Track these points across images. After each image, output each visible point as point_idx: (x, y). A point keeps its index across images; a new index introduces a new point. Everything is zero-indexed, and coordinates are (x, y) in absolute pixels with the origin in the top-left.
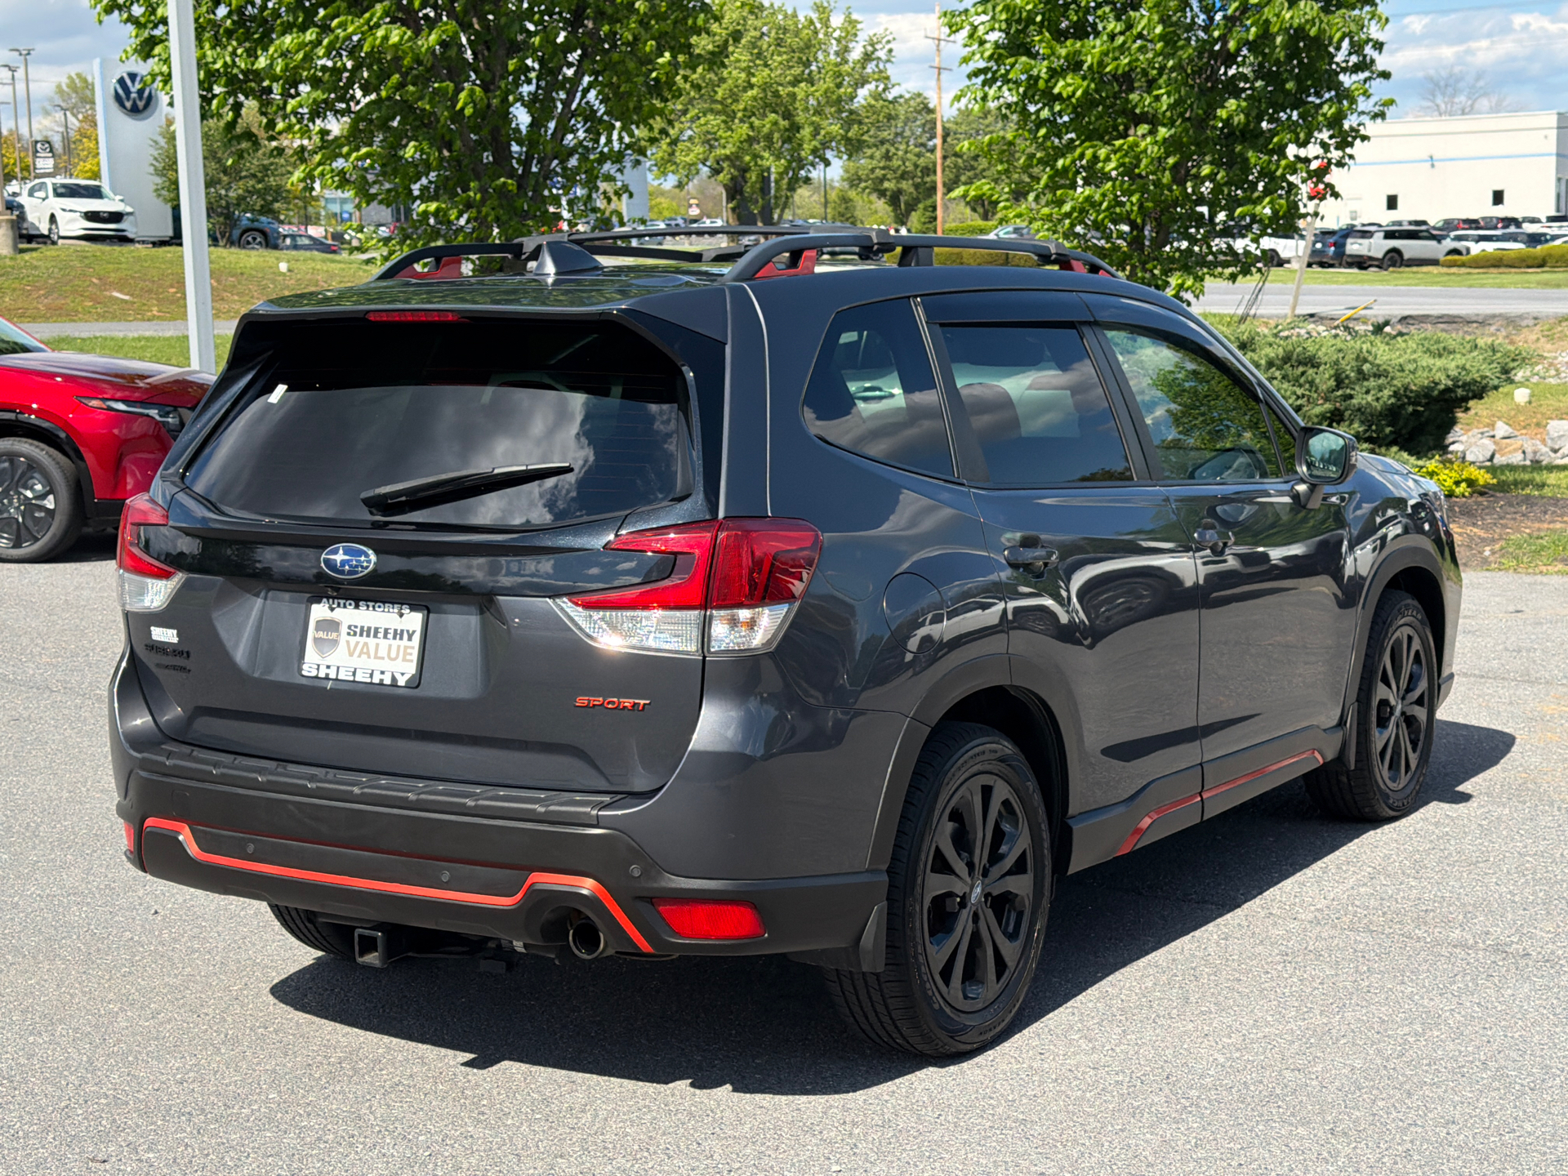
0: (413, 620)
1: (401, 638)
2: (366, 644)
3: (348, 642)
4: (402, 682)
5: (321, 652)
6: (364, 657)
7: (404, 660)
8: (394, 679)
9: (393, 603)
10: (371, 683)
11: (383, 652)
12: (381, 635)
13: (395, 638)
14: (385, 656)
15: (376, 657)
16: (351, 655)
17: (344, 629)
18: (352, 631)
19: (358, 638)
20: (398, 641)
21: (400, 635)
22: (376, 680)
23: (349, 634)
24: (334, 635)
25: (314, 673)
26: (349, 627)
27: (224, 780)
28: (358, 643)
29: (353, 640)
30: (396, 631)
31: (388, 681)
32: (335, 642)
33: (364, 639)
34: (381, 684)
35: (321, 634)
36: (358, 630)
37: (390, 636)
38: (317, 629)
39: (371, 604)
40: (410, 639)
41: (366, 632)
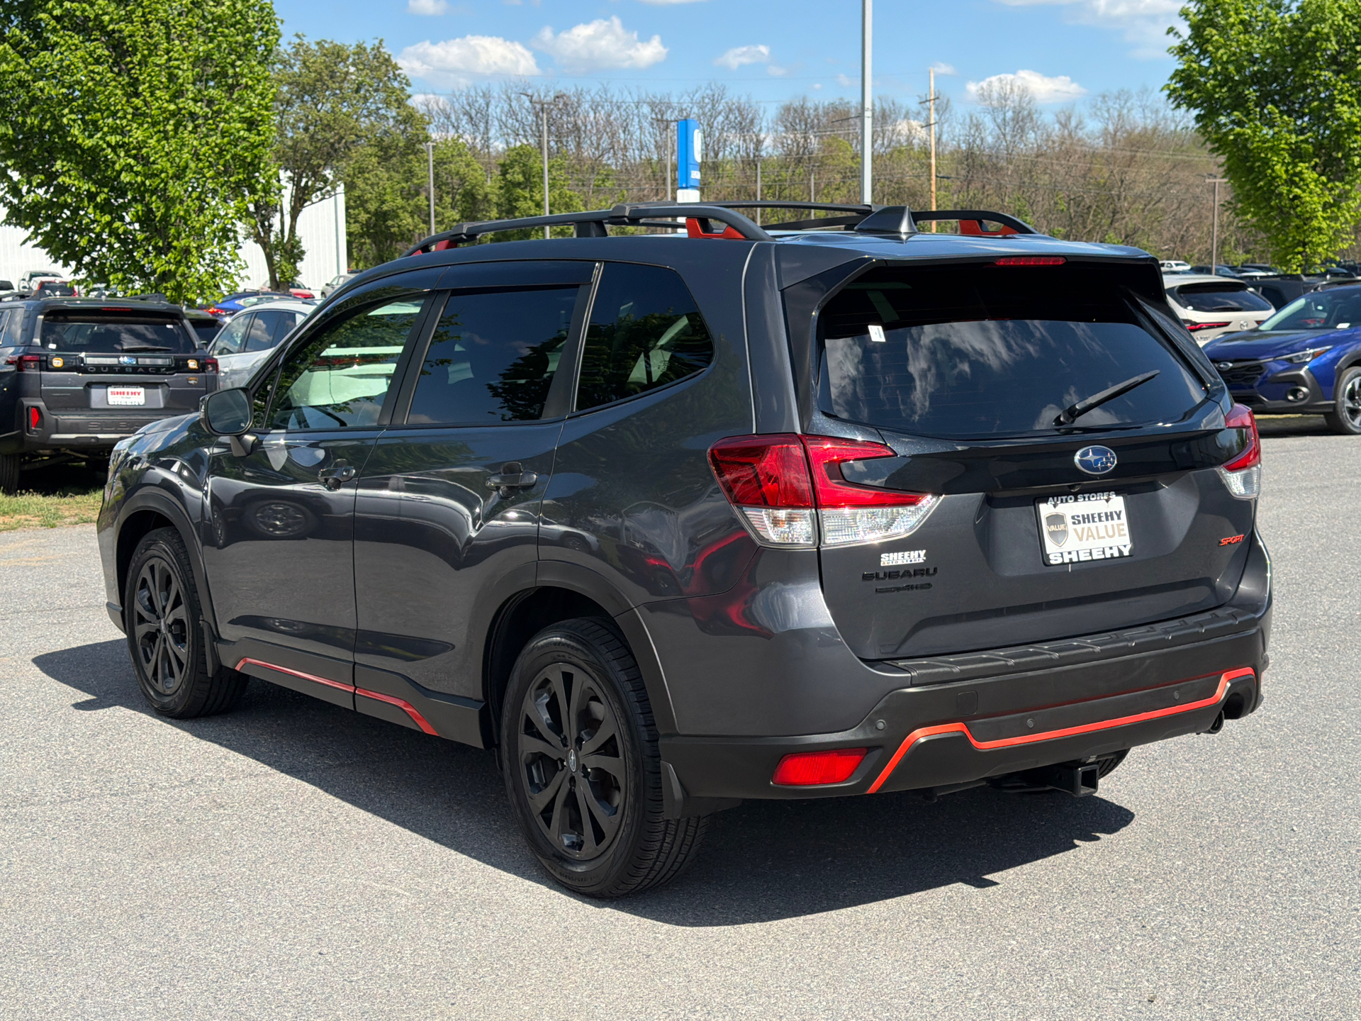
0: (1117, 503)
1: (1112, 519)
2: (1089, 528)
3: (1075, 530)
4: (1126, 553)
5: (1057, 542)
6: (1091, 539)
7: (1120, 535)
8: (1120, 552)
9: (1103, 492)
10: (1106, 559)
11: (1102, 533)
12: (1097, 519)
13: (1107, 519)
14: (1105, 534)
15: (1099, 538)
16: (1081, 539)
17: (1069, 520)
18: (1076, 520)
19: (1082, 525)
20: (1110, 522)
21: (1109, 516)
22: (1108, 556)
23: (1074, 523)
24: (1062, 526)
25: (1060, 561)
26: (1073, 517)
27: (1018, 669)
28: (1083, 529)
29: (1079, 527)
30: (1106, 514)
31: (1116, 554)
32: (1065, 532)
33: (1087, 525)
34: (1112, 557)
35: (1053, 528)
36: (1081, 519)
37: (1104, 519)
38: (1049, 524)
39: (1086, 495)
40: (1119, 518)
41: (1087, 519)
